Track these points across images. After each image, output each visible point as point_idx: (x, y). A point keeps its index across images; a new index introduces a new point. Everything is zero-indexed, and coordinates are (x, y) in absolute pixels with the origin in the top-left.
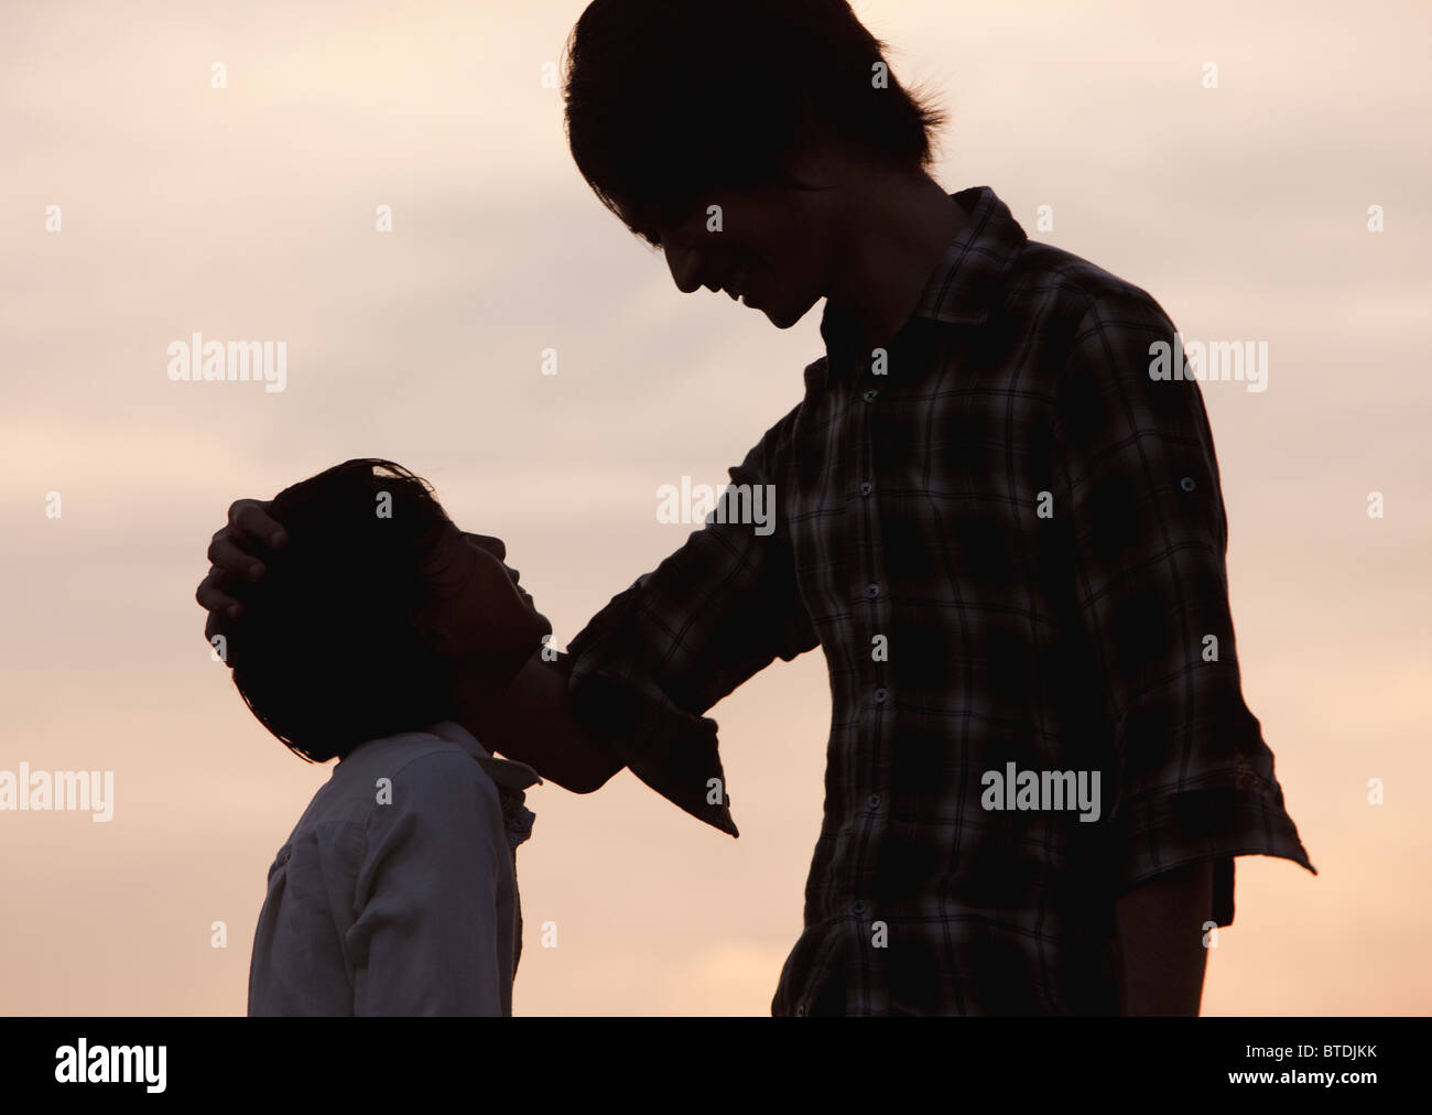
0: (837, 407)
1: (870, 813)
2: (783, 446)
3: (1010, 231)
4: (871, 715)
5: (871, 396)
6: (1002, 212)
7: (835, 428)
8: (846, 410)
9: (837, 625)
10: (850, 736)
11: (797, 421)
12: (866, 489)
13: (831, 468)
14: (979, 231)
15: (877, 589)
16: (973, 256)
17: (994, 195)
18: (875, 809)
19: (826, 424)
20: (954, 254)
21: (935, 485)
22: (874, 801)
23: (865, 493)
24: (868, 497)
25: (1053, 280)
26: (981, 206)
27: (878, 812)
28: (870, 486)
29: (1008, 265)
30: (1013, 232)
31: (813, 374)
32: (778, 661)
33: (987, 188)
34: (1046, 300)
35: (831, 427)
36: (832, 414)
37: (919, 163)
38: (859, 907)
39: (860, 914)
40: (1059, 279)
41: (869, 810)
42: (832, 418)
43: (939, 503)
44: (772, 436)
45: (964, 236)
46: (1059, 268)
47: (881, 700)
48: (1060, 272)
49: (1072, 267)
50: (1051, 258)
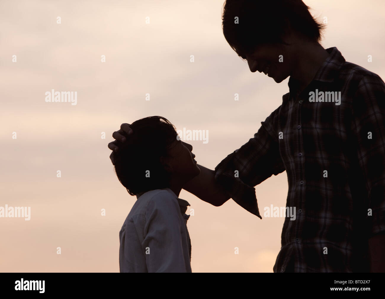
0: (291, 105)
1: (299, 214)
2: (276, 116)
3: (341, 59)
4: (299, 188)
5: (301, 102)
6: (339, 53)
7: (290, 111)
8: (294, 106)
9: (291, 164)
10: (293, 194)
11: (280, 109)
12: (299, 127)
13: (289, 121)
14: (332, 58)
15: (302, 154)
16: (330, 64)
17: (337, 49)
18: (301, 213)
19: (288, 110)
20: (325, 64)
21: (318, 126)
22: (300, 211)
23: (299, 128)
24: (299, 129)
25: (352, 71)
26: (334, 52)
27: (302, 214)
28: (300, 126)
29: (340, 67)
30: (342, 59)
31: (285, 97)
32: (273, 175)
33: (335, 47)
34: (350, 77)
35: (289, 110)
36: (290, 107)
37: (317, 40)
38: (297, 240)
39: (298, 242)
40: (354, 71)
41: (299, 213)
42: (290, 108)
43: (319, 130)
44: (273, 114)
45: (328, 59)
46: (354, 68)
47: (302, 184)
48: (354, 69)
49: (358, 68)
50: (352, 66)
